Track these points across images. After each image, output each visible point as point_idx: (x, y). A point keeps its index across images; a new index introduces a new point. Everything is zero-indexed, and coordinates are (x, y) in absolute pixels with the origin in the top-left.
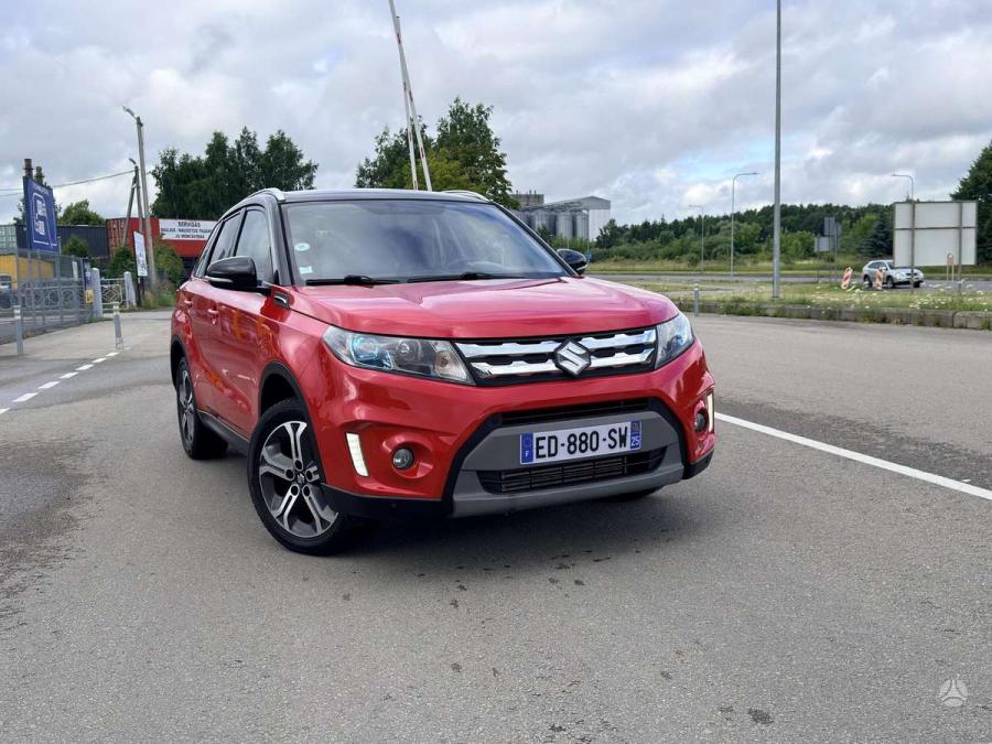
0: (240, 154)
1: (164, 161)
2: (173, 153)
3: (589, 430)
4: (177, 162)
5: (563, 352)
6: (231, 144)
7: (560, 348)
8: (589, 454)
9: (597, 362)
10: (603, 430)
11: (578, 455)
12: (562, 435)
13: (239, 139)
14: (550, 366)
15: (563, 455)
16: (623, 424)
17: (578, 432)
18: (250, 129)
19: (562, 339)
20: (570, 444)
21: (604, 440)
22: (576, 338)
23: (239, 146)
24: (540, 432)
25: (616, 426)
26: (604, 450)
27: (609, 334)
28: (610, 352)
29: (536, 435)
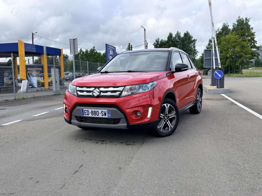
3: (96, 110)
5: (95, 91)
7: (94, 90)
8: (96, 116)
9: (102, 94)
10: (100, 111)
11: (94, 116)
12: (90, 110)
14: (91, 94)
15: (90, 115)
16: (105, 110)
17: (93, 110)
19: (95, 87)
20: (92, 113)
21: (100, 113)
22: (99, 88)
24: (85, 109)
25: (103, 111)
26: (100, 116)
27: (108, 87)
28: (107, 92)
29: (84, 109)
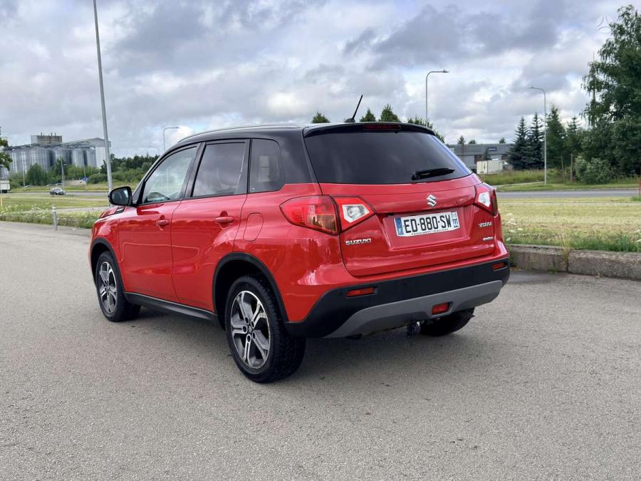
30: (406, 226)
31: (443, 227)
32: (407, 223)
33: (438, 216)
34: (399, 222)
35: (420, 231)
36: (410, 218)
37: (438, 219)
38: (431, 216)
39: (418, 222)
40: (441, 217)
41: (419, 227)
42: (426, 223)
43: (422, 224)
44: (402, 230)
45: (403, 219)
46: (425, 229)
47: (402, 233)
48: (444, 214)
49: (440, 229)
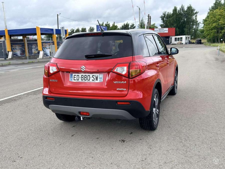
0: (180, 11)
1: (163, 14)
2: (166, 12)
4: (166, 14)
6: (178, 9)
13: (181, 7)
18: (183, 5)
23: (180, 9)
30: (74, 77)
31: (92, 80)
32: (75, 76)
33: (91, 75)
34: (72, 75)
35: (80, 80)
36: (77, 74)
37: (91, 76)
38: (87, 75)
39: (80, 76)
40: (93, 76)
41: (80, 79)
42: (84, 78)
43: (82, 78)
44: (72, 79)
45: (73, 74)
46: (83, 80)
47: (72, 80)
48: (95, 75)
49: (91, 81)
